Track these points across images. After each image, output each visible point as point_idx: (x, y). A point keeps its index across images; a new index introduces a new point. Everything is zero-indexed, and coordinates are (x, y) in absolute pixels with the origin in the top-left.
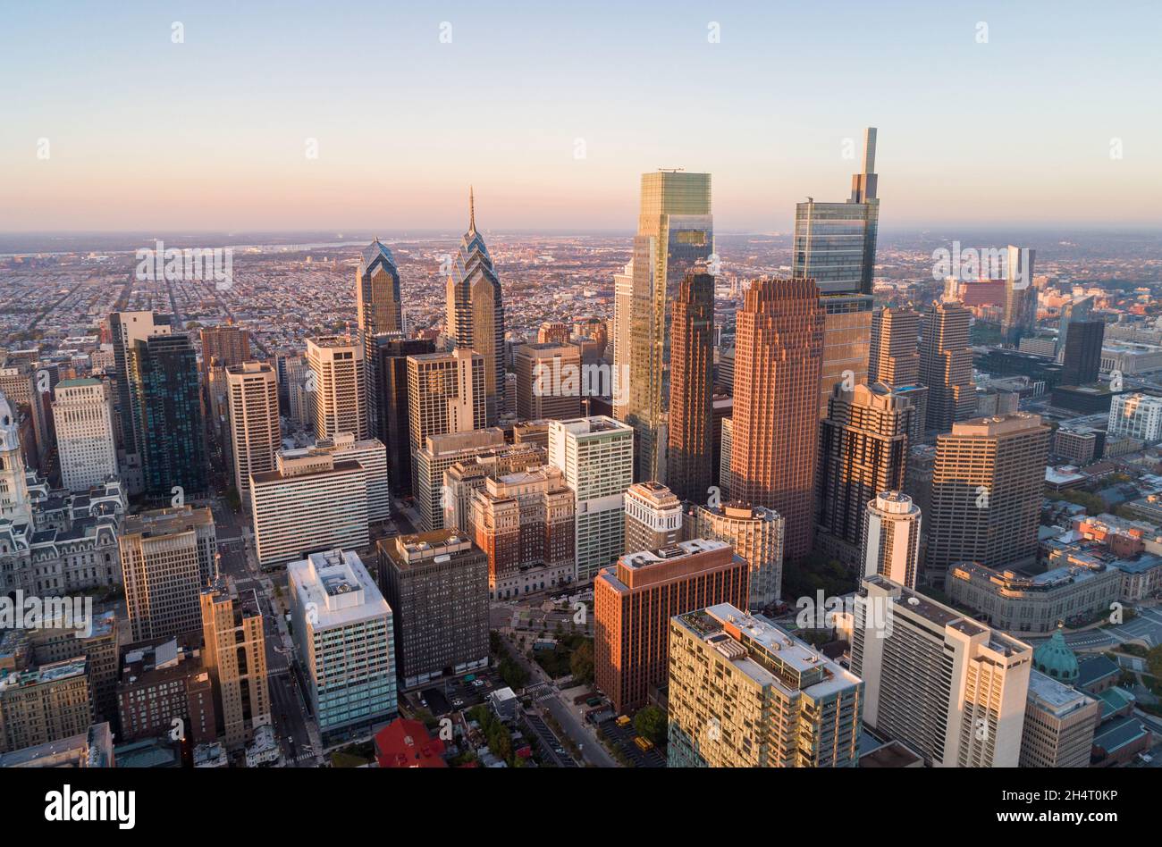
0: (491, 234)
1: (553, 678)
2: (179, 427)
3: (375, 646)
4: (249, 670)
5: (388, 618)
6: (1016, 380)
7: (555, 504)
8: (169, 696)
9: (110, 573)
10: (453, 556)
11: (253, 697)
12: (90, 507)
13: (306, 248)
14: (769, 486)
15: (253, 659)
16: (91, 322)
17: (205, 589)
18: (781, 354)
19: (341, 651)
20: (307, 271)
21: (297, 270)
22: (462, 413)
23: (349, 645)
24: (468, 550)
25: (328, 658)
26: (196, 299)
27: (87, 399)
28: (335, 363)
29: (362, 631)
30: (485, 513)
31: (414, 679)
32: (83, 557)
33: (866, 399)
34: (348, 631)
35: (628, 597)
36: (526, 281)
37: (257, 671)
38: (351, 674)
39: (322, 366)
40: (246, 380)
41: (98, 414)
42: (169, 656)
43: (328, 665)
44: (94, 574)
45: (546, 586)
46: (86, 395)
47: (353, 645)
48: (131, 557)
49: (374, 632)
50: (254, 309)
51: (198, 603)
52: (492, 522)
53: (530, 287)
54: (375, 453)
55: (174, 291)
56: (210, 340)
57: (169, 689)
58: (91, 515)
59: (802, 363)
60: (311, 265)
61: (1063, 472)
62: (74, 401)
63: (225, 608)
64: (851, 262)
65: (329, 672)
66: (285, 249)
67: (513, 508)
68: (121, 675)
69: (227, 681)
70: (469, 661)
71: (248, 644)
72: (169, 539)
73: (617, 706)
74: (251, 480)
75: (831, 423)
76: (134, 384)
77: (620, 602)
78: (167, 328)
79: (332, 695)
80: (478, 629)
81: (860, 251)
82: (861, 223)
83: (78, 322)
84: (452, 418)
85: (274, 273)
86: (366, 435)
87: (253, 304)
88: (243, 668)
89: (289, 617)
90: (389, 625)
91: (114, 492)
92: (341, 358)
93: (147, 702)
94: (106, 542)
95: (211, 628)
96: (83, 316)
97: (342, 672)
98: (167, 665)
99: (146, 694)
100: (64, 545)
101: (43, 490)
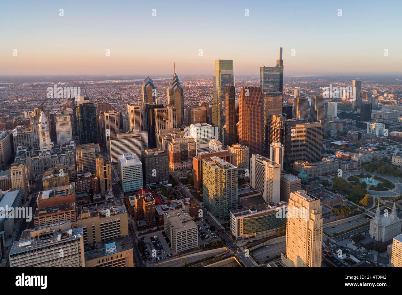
0: (200, 76)
1: (184, 184)
2: (90, 128)
3: (137, 172)
4: (107, 177)
5: (141, 165)
6: (348, 120)
7: (190, 145)
8: (88, 183)
10: (159, 153)
11: (108, 184)
12: (66, 147)
13: (134, 81)
14: (248, 141)
15: (108, 174)
16: (61, 104)
17: (97, 157)
18: (250, 106)
19: (129, 172)
20: (133, 88)
21: (130, 88)
22: (170, 124)
23: (131, 171)
24: (163, 153)
25: (126, 174)
26: (95, 97)
28: (135, 110)
29: (134, 168)
30: (171, 147)
31: (149, 184)
32: (64, 159)
33: (275, 119)
34: (131, 168)
35: (200, 161)
36: (207, 92)
37: (109, 177)
38: (132, 178)
39: (131, 111)
40: (109, 115)
41: (68, 124)
42: (88, 175)
43: (126, 176)
45: (188, 167)
46: (65, 119)
47: (132, 171)
48: (78, 154)
49: (137, 168)
50: (114, 100)
51: (95, 160)
52: (173, 149)
53: (207, 94)
54: (145, 135)
55: (88, 94)
56: (100, 107)
57: (88, 181)
58: (66, 149)
59: (256, 109)
60: (135, 86)
61: (343, 142)
62: (62, 120)
63: (102, 161)
64: (276, 83)
65: (126, 177)
66: (127, 81)
67: (179, 146)
68: (76, 178)
69: (102, 179)
70: (163, 181)
71: (107, 170)
72: (88, 149)
73: (198, 189)
74: (110, 140)
75: (267, 125)
76: (78, 116)
77: (198, 162)
78: (88, 101)
79: (127, 183)
80: (166, 173)
81: (279, 80)
82: (278, 73)
83: (57, 104)
84: (167, 125)
85: (122, 89)
86: (143, 130)
87: (114, 99)
88: (106, 177)
89: (118, 173)
90: (141, 167)
91: (72, 144)
93: (82, 184)
94: (70, 155)
95: (98, 167)
96: (58, 102)
97: (129, 178)
98: (87, 176)
99: (82, 182)
100: (59, 156)
101: (53, 144)
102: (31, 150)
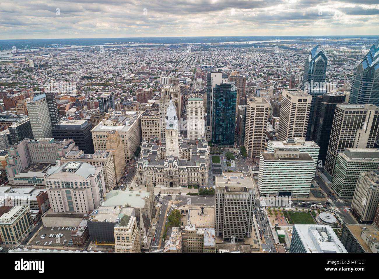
9: (203, 181)
22: (363, 136)
27: (197, 106)
28: (298, 104)
32: (195, 173)
39: (291, 104)
40: (257, 106)
41: (200, 111)
44: (197, 180)
46: (197, 104)
48: (219, 196)
58: (197, 154)
62: (193, 106)
72: (237, 194)
78: (227, 80)
91: (205, 147)
92: (301, 101)
94: (203, 170)
100: (189, 167)
101: (182, 139)
102: (157, 150)
